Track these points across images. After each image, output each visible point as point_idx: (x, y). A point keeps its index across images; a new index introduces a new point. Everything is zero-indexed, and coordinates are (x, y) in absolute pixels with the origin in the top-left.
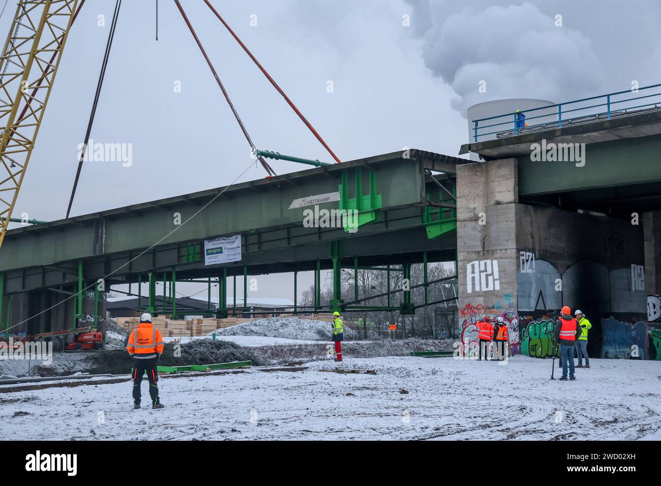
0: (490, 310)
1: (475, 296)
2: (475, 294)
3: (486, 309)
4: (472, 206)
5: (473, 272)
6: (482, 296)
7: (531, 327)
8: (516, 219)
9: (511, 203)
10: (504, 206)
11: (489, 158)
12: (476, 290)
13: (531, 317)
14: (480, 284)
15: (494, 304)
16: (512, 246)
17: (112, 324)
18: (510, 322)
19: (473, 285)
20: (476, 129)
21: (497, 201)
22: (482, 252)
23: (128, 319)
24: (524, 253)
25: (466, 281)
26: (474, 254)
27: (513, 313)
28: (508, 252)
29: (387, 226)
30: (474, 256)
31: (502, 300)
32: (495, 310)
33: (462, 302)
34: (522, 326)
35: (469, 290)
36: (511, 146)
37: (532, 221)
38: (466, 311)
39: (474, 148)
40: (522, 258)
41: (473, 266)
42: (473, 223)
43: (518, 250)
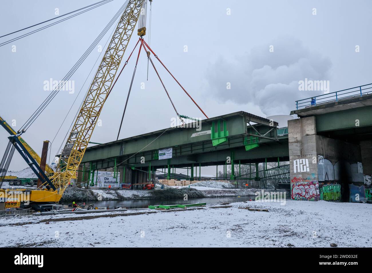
0: (305, 180)
1: (297, 174)
2: (298, 173)
3: (303, 179)
4: (295, 136)
5: (297, 164)
6: (301, 174)
7: (323, 188)
8: (316, 141)
9: (313, 135)
10: (310, 136)
11: (302, 117)
12: (298, 171)
13: (323, 183)
14: (300, 169)
15: (307, 177)
16: (314, 153)
17: (157, 182)
18: (315, 185)
19: (297, 169)
20: (297, 104)
21: (306, 134)
22: (301, 156)
23: (163, 180)
25: (294, 168)
27: (316, 182)
28: (313, 155)
29: (229, 146)
30: (297, 157)
31: (311, 176)
32: (307, 180)
33: (292, 176)
34: (320, 187)
35: (295, 172)
36: (314, 111)
37: (322, 143)
38: (294, 180)
39: (296, 112)
40: (319, 158)
41: (297, 162)
42: (296, 144)
43: (318, 155)
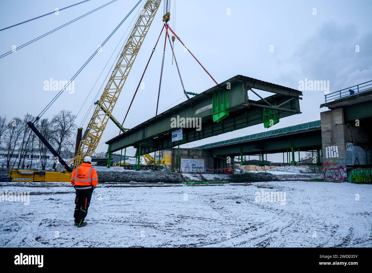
0: (335, 165)
1: (329, 160)
2: (329, 159)
3: (333, 164)
4: (327, 126)
5: (328, 151)
6: (332, 159)
7: (352, 171)
8: (344, 130)
9: (342, 124)
10: (339, 126)
11: (332, 109)
12: (329, 157)
13: (353, 168)
14: (331, 155)
15: (337, 162)
16: (343, 140)
18: (343, 169)
19: (328, 155)
20: (326, 98)
21: (336, 124)
22: (331, 143)
24: (348, 143)
25: (326, 154)
26: (328, 144)
27: (344, 166)
28: (341, 143)
31: (340, 161)
32: (337, 165)
33: (325, 161)
34: (348, 171)
35: (327, 157)
36: (339, 103)
38: (326, 165)
39: (325, 105)
40: (347, 145)
41: (328, 148)
42: (327, 133)
43: (345, 142)
